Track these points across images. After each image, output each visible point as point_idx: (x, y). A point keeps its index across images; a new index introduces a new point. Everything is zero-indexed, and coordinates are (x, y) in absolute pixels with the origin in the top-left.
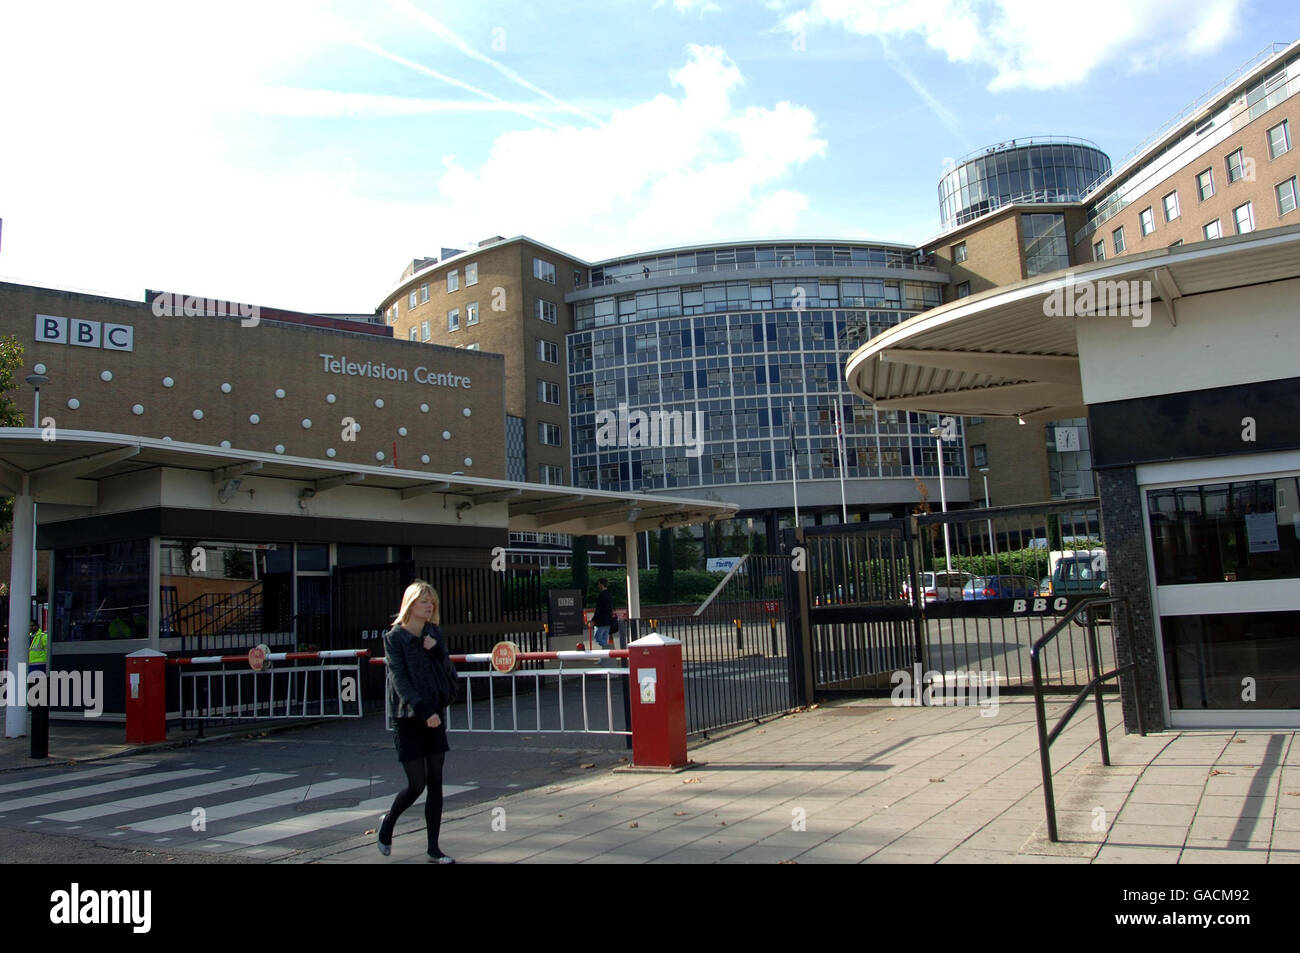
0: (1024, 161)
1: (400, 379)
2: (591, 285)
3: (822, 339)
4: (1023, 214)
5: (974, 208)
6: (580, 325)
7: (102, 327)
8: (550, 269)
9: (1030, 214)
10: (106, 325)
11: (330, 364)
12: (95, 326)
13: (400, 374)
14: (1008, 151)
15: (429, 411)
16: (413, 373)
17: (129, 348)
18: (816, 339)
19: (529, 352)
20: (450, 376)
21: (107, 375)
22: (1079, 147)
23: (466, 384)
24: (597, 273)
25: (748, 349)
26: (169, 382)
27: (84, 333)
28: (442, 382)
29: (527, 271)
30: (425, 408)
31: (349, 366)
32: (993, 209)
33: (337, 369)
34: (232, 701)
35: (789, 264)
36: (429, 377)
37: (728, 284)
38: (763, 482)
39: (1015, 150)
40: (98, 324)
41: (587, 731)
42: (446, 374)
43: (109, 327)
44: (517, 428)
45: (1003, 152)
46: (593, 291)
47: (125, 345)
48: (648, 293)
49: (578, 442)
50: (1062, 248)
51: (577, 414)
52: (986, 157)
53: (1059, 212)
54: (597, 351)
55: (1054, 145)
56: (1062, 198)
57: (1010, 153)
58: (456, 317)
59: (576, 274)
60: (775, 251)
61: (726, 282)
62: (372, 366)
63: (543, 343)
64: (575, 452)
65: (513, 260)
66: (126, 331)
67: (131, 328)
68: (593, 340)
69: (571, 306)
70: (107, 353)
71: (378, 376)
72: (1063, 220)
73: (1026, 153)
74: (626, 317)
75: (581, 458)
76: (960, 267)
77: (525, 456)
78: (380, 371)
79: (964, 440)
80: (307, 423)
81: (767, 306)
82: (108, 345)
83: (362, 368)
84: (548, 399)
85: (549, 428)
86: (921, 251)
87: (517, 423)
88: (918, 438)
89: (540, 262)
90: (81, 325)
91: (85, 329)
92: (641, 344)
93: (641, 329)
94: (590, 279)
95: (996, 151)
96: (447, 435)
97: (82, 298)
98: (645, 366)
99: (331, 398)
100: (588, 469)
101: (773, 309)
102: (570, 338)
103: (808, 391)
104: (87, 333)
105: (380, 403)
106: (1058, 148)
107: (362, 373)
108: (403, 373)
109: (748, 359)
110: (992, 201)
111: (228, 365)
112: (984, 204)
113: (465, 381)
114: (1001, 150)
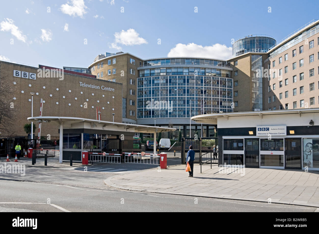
0: (254, 41)
1: (98, 88)
2: (144, 65)
3: (200, 83)
4: (252, 55)
5: (240, 52)
6: (141, 76)
7: (29, 74)
8: (134, 61)
9: (254, 55)
10: (30, 73)
11: (82, 84)
12: (27, 73)
13: (98, 87)
14: (250, 38)
15: (105, 96)
16: (101, 87)
17: (35, 79)
18: (199, 83)
19: (128, 82)
20: (110, 88)
21: (30, 85)
22: (268, 38)
23: (113, 90)
24: (146, 63)
25: (182, 85)
26: (44, 87)
27: (25, 75)
28: (108, 90)
29: (128, 61)
30: (103, 96)
31: (86, 85)
32: (245, 53)
33: (83, 86)
34: (97, 159)
35: (193, 64)
36: (105, 89)
37: (178, 68)
38: (183, 118)
39: (252, 38)
40: (28, 73)
41: (154, 164)
42: (109, 88)
43: (31, 74)
44: (124, 101)
45: (249, 38)
46: (144, 67)
47: (34, 78)
48: (158, 69)
49: (139, 105)
50: (261, 64)
51: (139, 98)
52: (245, 39)
53: (261, 55)
54: (145, 82)
55: (262, 37)
56: (262, 51)
57: (251, 38)
58: (110, 72)
59: (140, 62)
60: (190, 60)
61: (177, 67)
62: (91, 85)
63: (131, 80)
64: (138, 107)
65: (125, 59)
66: (34, 75)
67: (36, 74)
68: (144, 80)
69: (139, 71)
70: (30, 80)
71: (93, 88)
72: (262, 57)
73: (255, 39)
74: (152, 74)
75: (139, 109)
76: (236, 67)
77: (126, 108)
78: (93, 86)
79: (233, 110)
80: (76, 99)
81: (187, 74)
82: (30, 78)
83: (89, 86)
84: (132, 94)
85: (132, 101)
86: (227, 62)
87: (124, 100)
88: (222, 109)
89: (132, 59)
90: (24, 73)
91: (25, 74)
92: (156, 82)
93: (156, 78)
94: (144, 64)
95: (247, 38)
96: (108, 103)
97: (24, 66)
98: (156, 87)
99: (82, 93)
100: (141, 112)
101: (189, 75)
102: (138, 79)
103: (196, 96)
104: (26, 75)
105: (93, 94)
106: (263, 38)
107: (89, 87)
108: (99, 87)
109: (182, 87)
110: (245, 50)
111: (58, 84)
112: (243, 51)
113: (113, 89)
114: (249, 37)
